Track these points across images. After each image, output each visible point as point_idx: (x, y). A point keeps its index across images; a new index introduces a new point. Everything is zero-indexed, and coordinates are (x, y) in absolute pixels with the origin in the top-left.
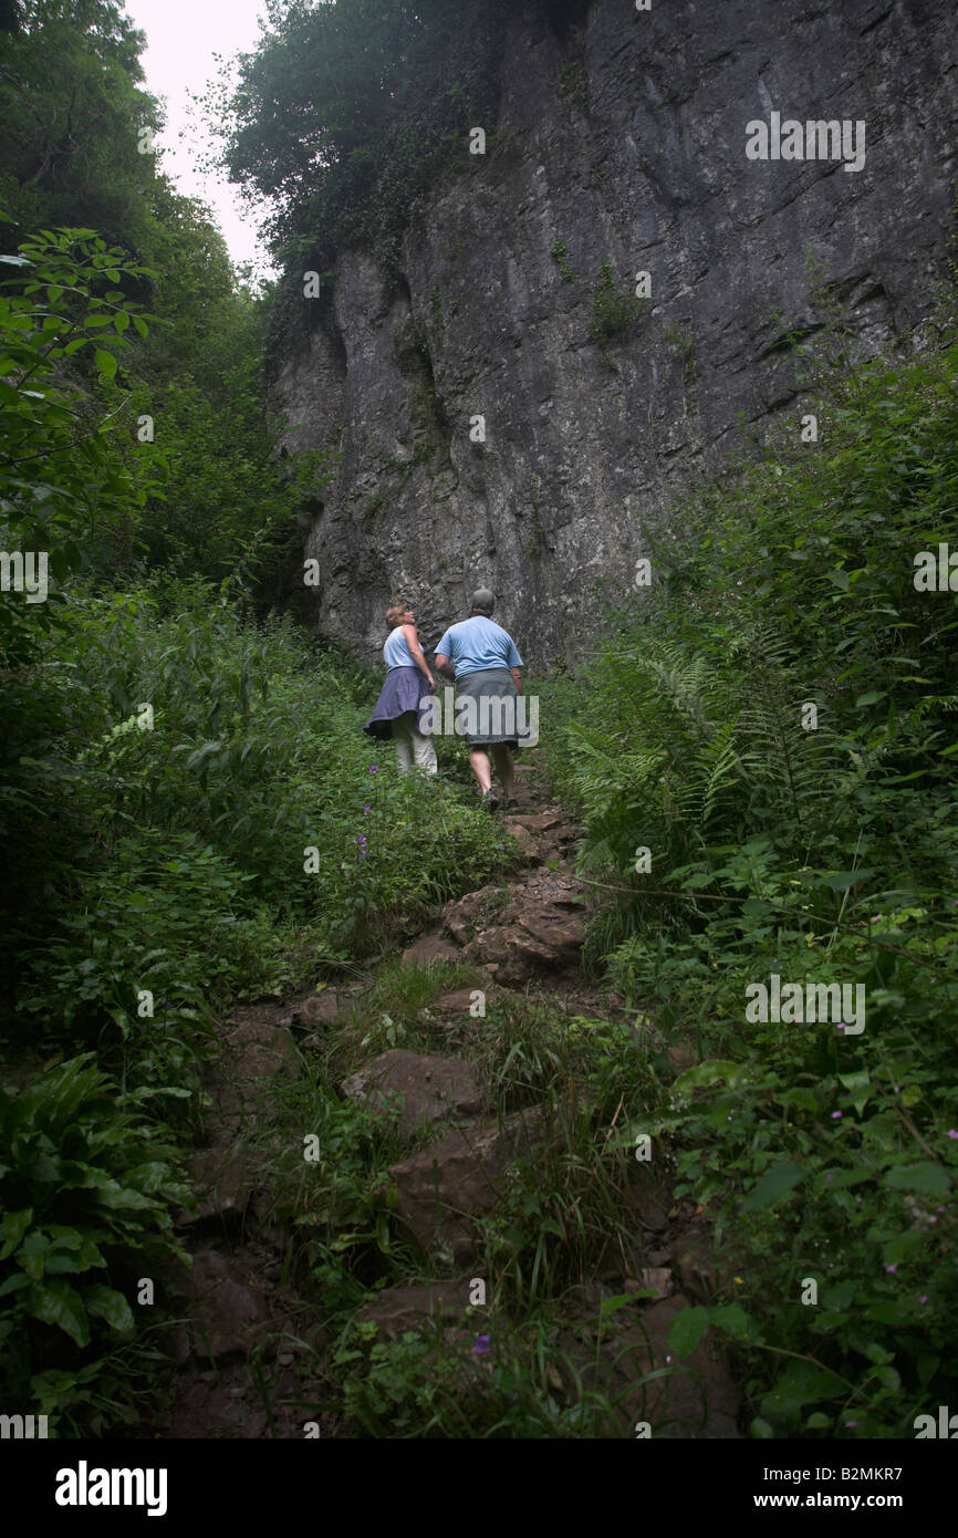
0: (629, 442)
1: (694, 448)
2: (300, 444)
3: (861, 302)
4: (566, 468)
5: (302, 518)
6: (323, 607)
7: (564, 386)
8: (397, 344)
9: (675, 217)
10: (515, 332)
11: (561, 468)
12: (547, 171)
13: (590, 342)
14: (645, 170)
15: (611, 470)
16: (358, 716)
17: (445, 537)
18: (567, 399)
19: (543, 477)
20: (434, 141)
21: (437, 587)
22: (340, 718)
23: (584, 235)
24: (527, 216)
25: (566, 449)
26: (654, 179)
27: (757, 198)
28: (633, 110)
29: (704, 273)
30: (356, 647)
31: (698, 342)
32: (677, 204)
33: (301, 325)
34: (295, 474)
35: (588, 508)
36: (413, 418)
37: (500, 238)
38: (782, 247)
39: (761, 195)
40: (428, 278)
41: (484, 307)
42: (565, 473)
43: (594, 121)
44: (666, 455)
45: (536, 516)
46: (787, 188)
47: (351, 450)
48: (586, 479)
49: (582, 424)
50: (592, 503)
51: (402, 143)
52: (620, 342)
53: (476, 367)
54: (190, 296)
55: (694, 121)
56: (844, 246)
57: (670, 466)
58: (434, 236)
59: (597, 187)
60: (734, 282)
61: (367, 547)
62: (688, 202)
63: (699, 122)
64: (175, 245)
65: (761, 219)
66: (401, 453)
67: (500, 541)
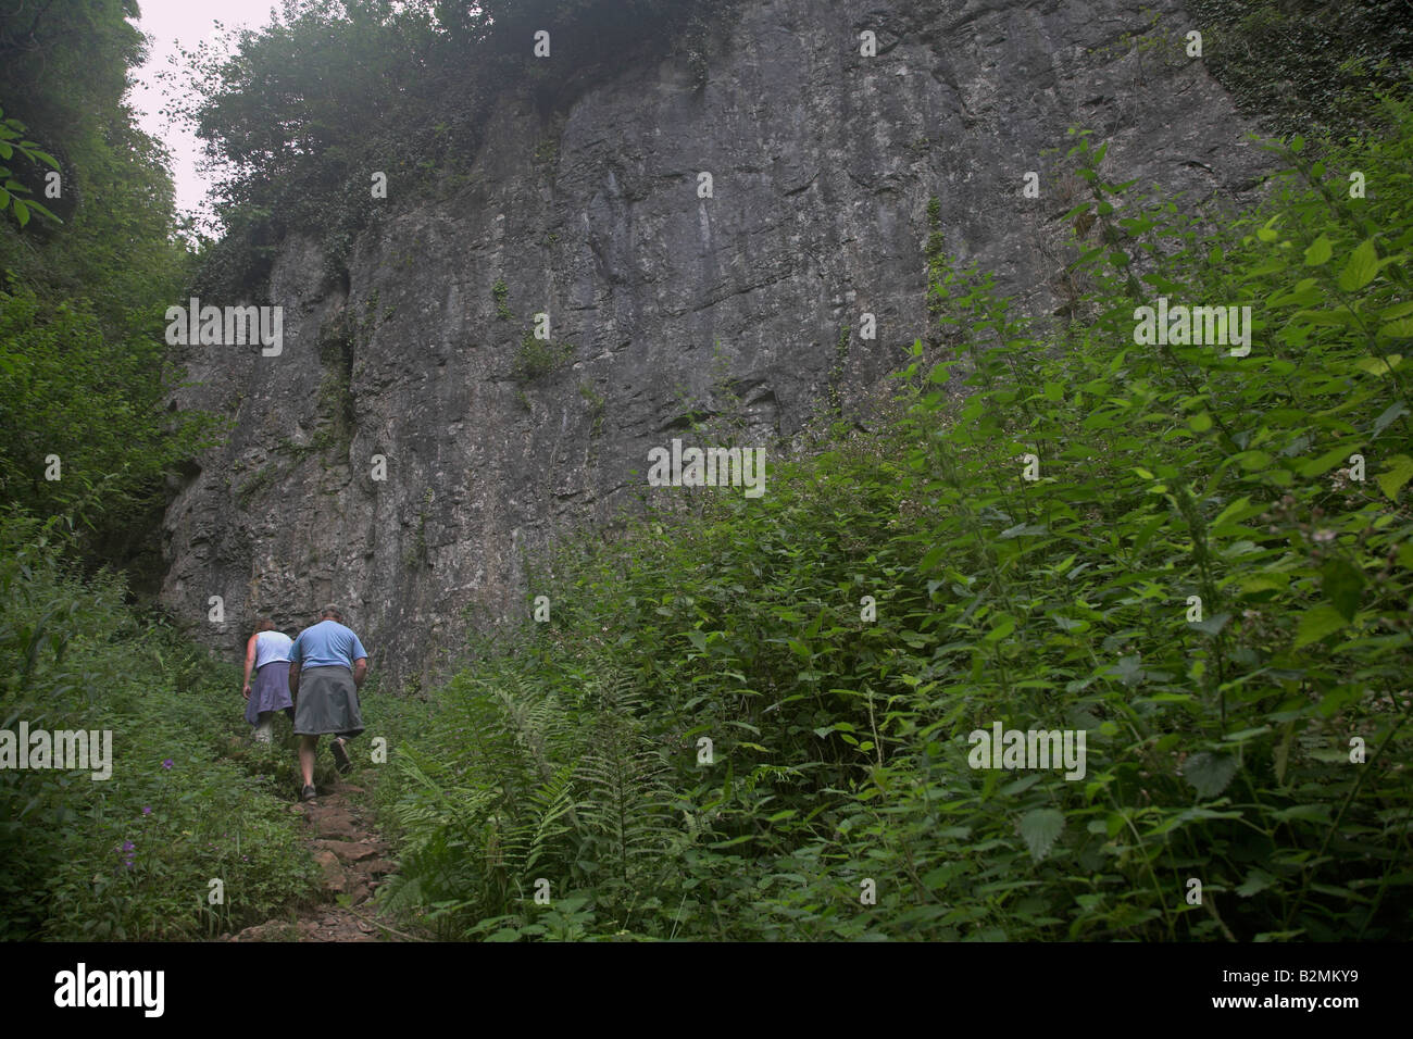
0: (528, 478)
1: (588, 496)
2: (194, 402)
3: (754, 402)
4: (462, 489)
5: (173, 478)
6: (169, 577)
7: (477, 412)
8: (323, 331)
9: (610, 291)
10: (442, 351)
11: (457, 488)
12: (507, 220)
13: (511, 378)
14: (593, 244)
15: (505, 500)
16: (176, 702)
17: (324, 531)
18: (478, 425)
19: (438, 492)
20: (410, 164)
21: (302, 580)
22: (153, 700)
23: (526, 283)
24: (478, 253)
25: (466, 471)
26: (599, 254)
27: (683, 294)
28: (593, 194)
29: (627, 344)
30: (196, 626)
31: (610, 402)
32: (614, 280)
33: (230, 287)
34: (178, 430)
35: (476, 532)
36: (320, 406)
37: (450, 264)
38: (697, 340)
39: (687, 293)
40: (371, 280)
41: (418, 321)
42: (460, 493)
43: (558, 192)
44: (559, 498)
45: (422, 528)
46: (708, 293)
47: (247, 421)
48: (479, 504)
49: (486, 450)
50: (480, 528)
51: (379, 156)
52: (539, 385)
53: (397, 374)
54: (119, 227)
55: (642, 218)
56: (748, 352)
57: (562, 509)
58: (386, 244)
59: (548, 246)
60: (650, 359)
61: (238, 523)
62: (624, 282)
63: (647, 219)
64: (118, 174)
65: (683, 312)
66: (299, 437)
67: (380, 547)
